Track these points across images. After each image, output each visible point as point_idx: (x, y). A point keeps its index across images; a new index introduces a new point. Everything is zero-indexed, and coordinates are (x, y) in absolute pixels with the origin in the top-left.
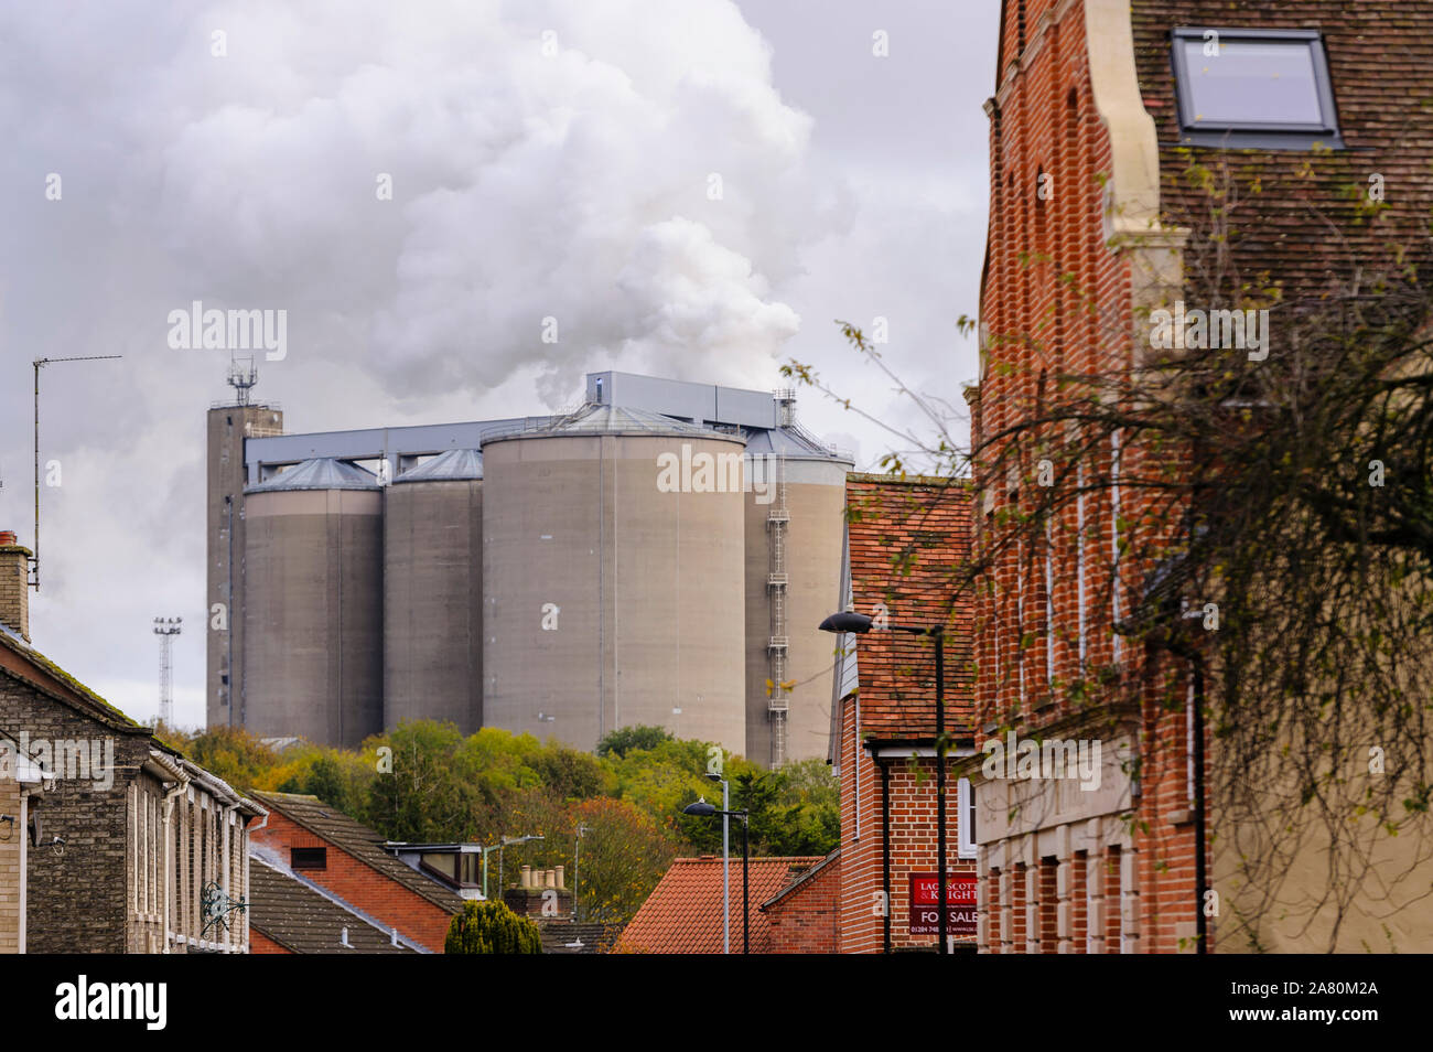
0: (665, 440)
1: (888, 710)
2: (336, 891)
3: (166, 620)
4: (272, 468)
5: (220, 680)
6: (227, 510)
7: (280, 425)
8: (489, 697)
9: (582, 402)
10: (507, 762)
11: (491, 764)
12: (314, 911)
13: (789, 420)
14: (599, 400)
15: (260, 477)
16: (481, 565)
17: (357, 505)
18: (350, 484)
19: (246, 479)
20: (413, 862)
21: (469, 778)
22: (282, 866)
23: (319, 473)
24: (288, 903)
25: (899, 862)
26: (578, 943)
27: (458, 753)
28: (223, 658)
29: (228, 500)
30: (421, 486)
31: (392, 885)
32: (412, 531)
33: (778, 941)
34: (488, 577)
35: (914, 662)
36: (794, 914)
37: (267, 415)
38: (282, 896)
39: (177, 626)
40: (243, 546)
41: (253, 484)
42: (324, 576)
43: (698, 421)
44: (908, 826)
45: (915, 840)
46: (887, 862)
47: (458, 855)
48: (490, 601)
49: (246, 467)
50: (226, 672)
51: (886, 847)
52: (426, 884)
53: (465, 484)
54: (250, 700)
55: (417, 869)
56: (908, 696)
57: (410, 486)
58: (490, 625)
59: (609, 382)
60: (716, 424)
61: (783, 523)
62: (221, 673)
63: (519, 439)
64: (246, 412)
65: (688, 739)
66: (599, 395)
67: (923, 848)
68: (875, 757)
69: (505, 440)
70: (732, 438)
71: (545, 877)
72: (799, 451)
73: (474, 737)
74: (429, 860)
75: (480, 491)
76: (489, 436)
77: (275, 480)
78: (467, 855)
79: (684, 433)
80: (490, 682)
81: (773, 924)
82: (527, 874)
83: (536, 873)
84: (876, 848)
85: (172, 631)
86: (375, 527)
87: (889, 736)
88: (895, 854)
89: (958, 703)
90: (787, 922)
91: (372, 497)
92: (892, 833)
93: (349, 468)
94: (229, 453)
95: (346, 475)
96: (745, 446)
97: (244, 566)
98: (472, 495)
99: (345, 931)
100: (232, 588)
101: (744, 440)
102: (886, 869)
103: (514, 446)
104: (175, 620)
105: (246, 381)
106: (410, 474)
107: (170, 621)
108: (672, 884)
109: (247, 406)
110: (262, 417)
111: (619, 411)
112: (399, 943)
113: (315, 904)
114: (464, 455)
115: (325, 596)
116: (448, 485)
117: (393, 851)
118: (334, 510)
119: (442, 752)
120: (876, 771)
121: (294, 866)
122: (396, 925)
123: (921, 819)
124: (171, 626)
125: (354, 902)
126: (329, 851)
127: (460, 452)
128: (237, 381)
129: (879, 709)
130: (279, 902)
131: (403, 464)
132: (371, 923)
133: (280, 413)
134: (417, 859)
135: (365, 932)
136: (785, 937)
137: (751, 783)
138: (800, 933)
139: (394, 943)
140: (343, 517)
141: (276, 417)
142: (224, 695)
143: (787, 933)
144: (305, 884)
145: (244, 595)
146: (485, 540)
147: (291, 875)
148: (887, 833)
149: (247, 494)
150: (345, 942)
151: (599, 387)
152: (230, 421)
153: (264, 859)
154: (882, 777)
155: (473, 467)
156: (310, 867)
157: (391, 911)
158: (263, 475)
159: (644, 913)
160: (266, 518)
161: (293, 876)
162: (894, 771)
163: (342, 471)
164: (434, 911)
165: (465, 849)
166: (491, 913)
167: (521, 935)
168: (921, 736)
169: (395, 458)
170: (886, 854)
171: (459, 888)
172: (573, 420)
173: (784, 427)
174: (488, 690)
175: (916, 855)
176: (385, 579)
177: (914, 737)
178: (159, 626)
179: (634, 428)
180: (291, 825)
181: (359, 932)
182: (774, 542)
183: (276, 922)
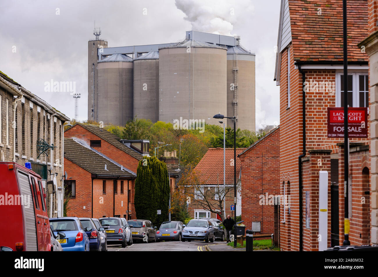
0: (206, 48)
1: (305, 49)
2: (104, 154)
3: (77, 94)
4: (105, 56)
5: (91, 111)
6: (93, 67)
7: (107, 45)
8: (160, 115)
9: (185, 38)
10: (164, 130)
11: (160, 131)
12: (97, 159)
13: (238, 44)
14: (189, 38)
15: (102, 58)
16: (158, 81)
17: (127, 66)
18: (125, 60)
19: (98, 59)
20: (128, 145)
21: (154, 134)
22: (87, 146)
23: (117, 57)
24: (89, 157)
25: (310, 115)
26: (179, 170)
27: (151, 128)
28: (92, 105)
29: (93, 64)
30: (143, 61)
31: (121, 152)
32: (141, 72)
33: (243, 167)
34: (160, 84)
35: (316, 29)
36: (249, 158)
37: (103, 43)
38: (86, 155)
39: (79, 96)
40: (97, 76)
41: (100, 60)
42: (118, 84)
43: (215, 43)
44: (313, 100)
45: (317, 106)
46: (304, 115)
47: (142, 143)
48: (161, 90)
49: (98, 56)
50: (93, 109)
51: (304, 109)
52: (132, 152)
53: (155, 60)
54: (99, 115)
55: (130, 147)
56: (313, 43)
57: (140, 61)
58: (161, 96)
59: (192, 34)
60: (219, 45)
61: (237, 70)
62: (92, 109)
63: (168, 48)
64: (98, 42)
65: (212, 124)
66: (189, 37)
67: (320, 109)
68: (299, 69)
69: (165, 48)
70: (224, 48)
71: (171, 154)
72: (241, 52)
73: (155, 124)
74: (133, 145)
75: (158, 62)
76: (160, 47)
77: (106, 59)
78: (145, 143)
79: (211, 47)
80: (161, 111)
81: (242, 161)
82: (165, 153)
83: (168, 152)
84: (300, 109)
85: (78, 97)
86: (131, 71)
87: (306, 60)
88: (308, 112)
89: (336, 46)
90: (247, 161)
91: (131, 64)
92: (307, 102)
93: (125, 56)
94: (94, 53)
95: (124, 58)
96: (227, 50)
97: (98, 81)
98: (156, 63)
99: (106, 165)
100: (94, 87)
101: (227, 49)
102: (304, 118)
103: (167, 50)
104: (79, 94)
105: (98, 34)
106: (140, 58)
107: (78, 94)
108: (208, 156)
109: (98, 40)
110: (102, 43)
111: (194, 41)
112: (123, 170)
113: (97, 157)
114: (154, 53)
115: (118, 89)
116: (150, 60)
117: (122, 142)
118: (121, 67)
119: (147, 127)
120: (300, 75)
121: (91, 146)
122: (122, 164)
123: (319, 96)
124: (78, 96)
125: (110, 157)
126: (102, 141)
127: (153, 52)
128: (96, 34)
129: (301, 49)
130: (86, 157)
131: (138, 55)
132: (115, 164)
133: (107, 42)
134: (129, 144)
135: (113, 166)
136: (246, 165)
137: (230, 131)
138: (251, 164)
139: (122, 170)
140: (123, 69)
141: (106, 43)
142: (92, 115)
143: (246, 164)
144: (94, 151)
145: (97, 89)
146: (160, 74)
147: (90, 148)
148: (304, 102)
149: (98, 63)
150: (106, 169)
151: (189, 35)
152: (94, 44)
153: (82, 144)
154: (302, 78)
155: (157, 56)
156: (96, 146)
157: (121, 160)
158: (103, 58)
159: (200, 164)
160: (103, 69)
161: (91, 149)
162: (308, 75)
163: (123, 57)
164: (134, 160)
165: (144, 141)
166: (152, 160)
167: (161, 167)
168: (320, 60)
169: (137, 53)
170: (304, 112)
171: (142, 153)
172: (182, 43)
173: (237, 46)
174: (160, 113)
175: (317, 112)
176: (134, 85)
177: (317, 60)
178: (75, 96)
179: (198, 45)
180: (90, 133)
181: (111, 166)
182: (234, 75)
183: (84, 162)
